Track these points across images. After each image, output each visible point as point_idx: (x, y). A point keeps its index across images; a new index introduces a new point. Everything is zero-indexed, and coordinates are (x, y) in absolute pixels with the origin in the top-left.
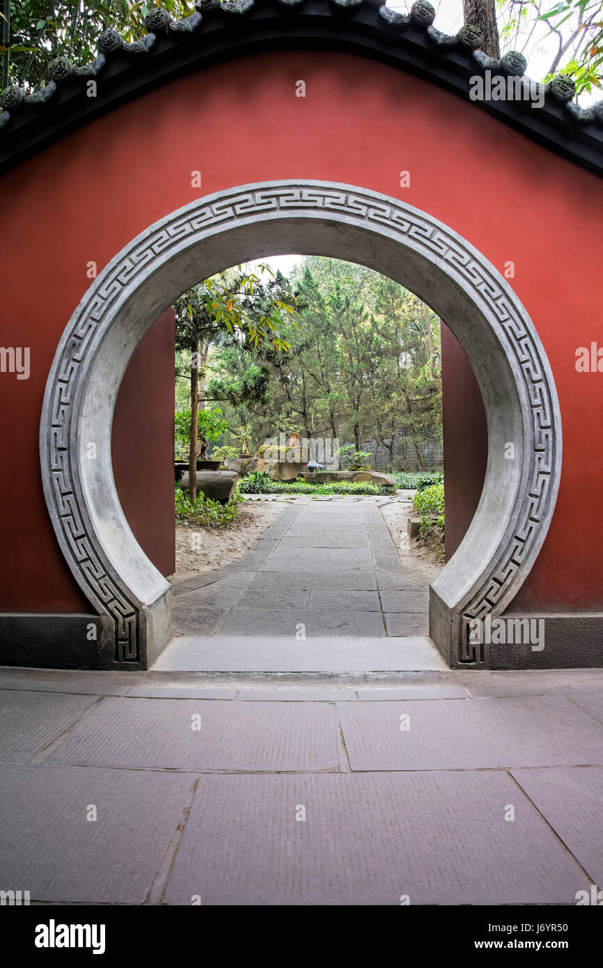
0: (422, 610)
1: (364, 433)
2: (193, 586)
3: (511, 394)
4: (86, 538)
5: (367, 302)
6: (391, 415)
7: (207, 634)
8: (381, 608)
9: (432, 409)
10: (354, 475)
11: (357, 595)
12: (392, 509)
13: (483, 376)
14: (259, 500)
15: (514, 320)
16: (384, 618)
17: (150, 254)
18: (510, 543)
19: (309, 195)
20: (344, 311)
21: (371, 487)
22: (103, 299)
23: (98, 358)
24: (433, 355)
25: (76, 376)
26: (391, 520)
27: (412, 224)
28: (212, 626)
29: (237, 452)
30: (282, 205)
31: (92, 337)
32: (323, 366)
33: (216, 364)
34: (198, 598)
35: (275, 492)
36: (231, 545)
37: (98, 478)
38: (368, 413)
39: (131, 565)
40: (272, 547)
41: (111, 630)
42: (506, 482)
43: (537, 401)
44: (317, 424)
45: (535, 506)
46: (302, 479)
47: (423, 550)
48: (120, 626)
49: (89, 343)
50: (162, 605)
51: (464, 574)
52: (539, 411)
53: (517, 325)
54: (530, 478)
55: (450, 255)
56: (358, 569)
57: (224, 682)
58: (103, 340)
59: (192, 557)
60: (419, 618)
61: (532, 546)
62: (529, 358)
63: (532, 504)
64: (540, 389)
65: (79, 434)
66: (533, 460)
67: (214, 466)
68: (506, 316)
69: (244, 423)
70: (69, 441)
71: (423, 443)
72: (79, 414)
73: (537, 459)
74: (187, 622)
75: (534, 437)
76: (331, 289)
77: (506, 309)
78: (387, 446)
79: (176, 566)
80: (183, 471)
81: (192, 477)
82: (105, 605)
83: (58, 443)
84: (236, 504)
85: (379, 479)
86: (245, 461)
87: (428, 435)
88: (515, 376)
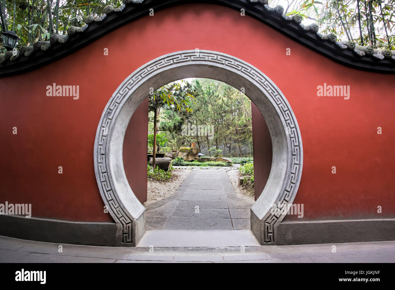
0: (247, 217)
1: (219, 142)
2: (154, 207)
3: (282, 133)
4: (111, 191)
5: (220, 93)
6: (230, 135)
7: (160, 229)
8: (230, 216)
9: (245, 133)
10: (216, 159)
11: (220, 211)
12: (231, 173)
13: (270, 125)
14: (179, 169)
15: (283, 104)
16: (232, 221)
17: (140, 78)
18: (284, 193)
19: (203, 56)
20: (211, 96)
21: (223, 163)
22: (121, 95)
23: (118, 118)
24: (245, 113)
25: (109, 125)
26: (231, 177)
27: (243, 67)
28: (162, 225)
29: (171, 149)
30: (192, 59)
31: (116, 110)
32: (204, 117)
33: (163, 115)
34: (157, 212)
35: (186, 165)
36: (169, 188)
37: (117, 166)
38: (221, 134)
39: (129, 201)
40: (185, 189)
41: (120, 229)
42: (281, 167)
43: (293, 136)
44: (202, 138)
45: (293, 177)
46: (196, 160)
47: (245, 191)
48: (124, 228)
49: (115, 112)
50: (142, 218)
51: (265, 205)
52: (294, 140)
53: (284, 106)
54: (291, 166)
55: (257, 79)
56: (220, 199)
57: (167, 252)
58: (120, 111)
59: (154, 194)
60: (246, 221)
61: (292, 194)
62: (289, 119)
63: (292, 177)
64: (294, 131)
65: (110, 148)
66: (292, 159)
67: (162, 156)
68: (280, 102)
69: (173, 138)
70: (106, 151)
71: (242, 146)
72: (110, 140)
73: (293, 158)
74: (152, 224)
75: (292, 150)
76: (207, 88)
77: (280, 100)
78: (228, 147)
79: (148, 198)
80: (150, 158)
81: (154, 160)
82: (119, 219)
83: (101, 152)
84: (171, 171)
85: (226, 160)
86: (174, 153)
87: (244, 143)
88: (284, 126)
